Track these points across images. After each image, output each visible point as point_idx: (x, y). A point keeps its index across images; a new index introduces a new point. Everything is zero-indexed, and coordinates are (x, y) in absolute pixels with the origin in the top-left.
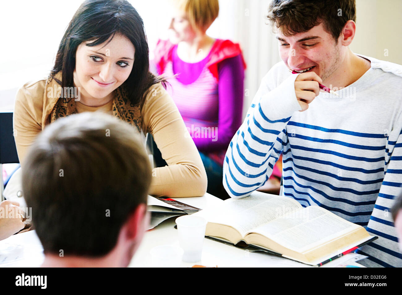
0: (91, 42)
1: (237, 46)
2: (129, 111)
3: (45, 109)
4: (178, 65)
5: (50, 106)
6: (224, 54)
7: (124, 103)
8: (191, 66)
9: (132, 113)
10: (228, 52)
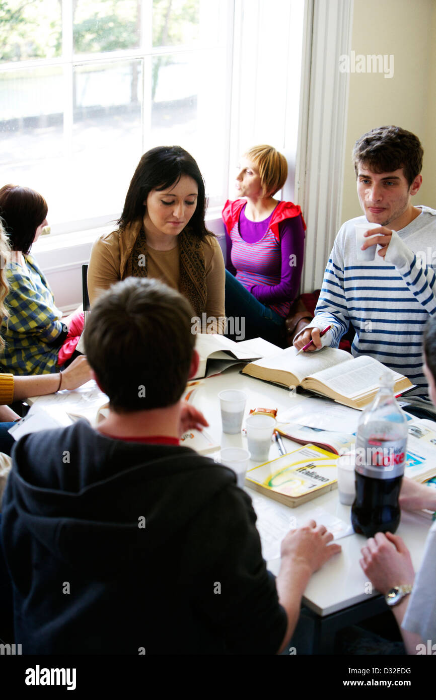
0: (160, 187)
1: (298, 208)
2: (195, 252)
3: (124, 254)
4: (244, 224)
5: (128, 252)
6: (285, 215)
7: (189, 245)
8: (256, 225)
9: (198, 254)
10: (289, 214)
